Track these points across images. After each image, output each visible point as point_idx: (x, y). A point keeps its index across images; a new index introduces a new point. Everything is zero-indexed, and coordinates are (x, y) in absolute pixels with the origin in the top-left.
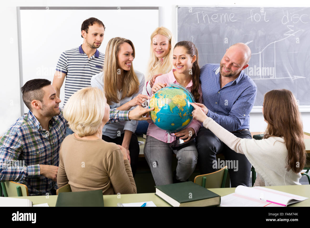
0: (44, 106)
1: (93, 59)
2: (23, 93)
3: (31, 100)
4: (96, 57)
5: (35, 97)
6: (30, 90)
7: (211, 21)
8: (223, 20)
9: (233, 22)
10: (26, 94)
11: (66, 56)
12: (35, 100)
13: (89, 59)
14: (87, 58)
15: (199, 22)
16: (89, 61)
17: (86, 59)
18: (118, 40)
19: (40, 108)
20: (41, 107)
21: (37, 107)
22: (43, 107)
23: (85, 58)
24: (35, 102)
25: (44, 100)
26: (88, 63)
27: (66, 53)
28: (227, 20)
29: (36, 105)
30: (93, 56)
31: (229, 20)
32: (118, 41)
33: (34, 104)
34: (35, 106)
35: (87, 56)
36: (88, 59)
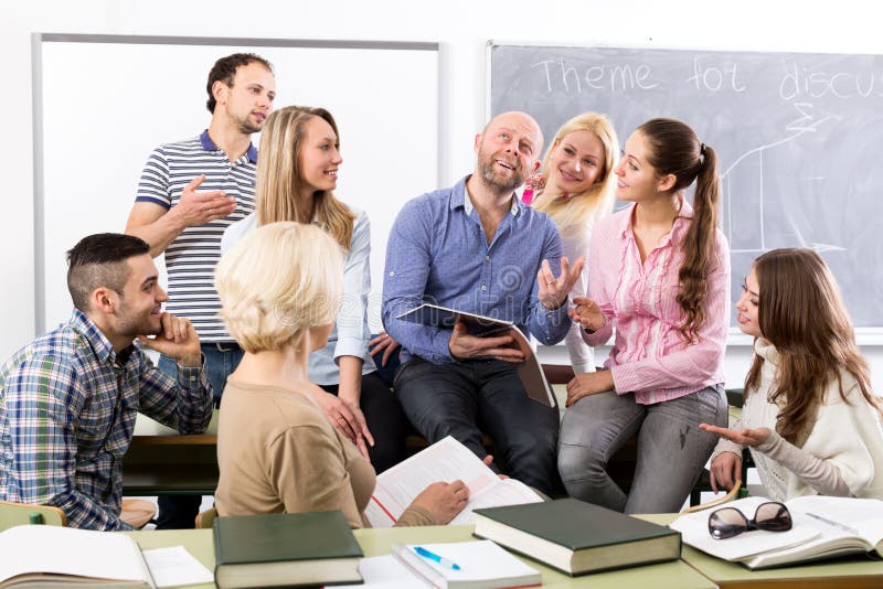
0: (124, 306)
1: (242, 165)
2: (72, 266)
3: (92, 288)
4: (251, 162)
5: (104, 279)
6: (92, 260)
7: (584, 85)
8: (618, 85)
9: (647, 91)
10: (79, 269)
11: (166, 158)
12: (106, 289)
13: (234, 165)
14: (227, 161)
15: (550, 89)
16: (233, 169)
17: (224, 164)
18: (294, 112)
19: (114, 312)
20: (117, 308)
21: (107, 307)
22: (120, 309)
23: (220, 161)
24: (102, 293)
25: (126, 289)
26: (231, 174)
27: (165, 150)
28: (628, 86)
29: (105, 301)
30: (244, 158)
31: (636, 85)
32: (296, 115)
33: (100, 297)
34: (100, 304)
35: (226, 158)
36: (229, 164)
